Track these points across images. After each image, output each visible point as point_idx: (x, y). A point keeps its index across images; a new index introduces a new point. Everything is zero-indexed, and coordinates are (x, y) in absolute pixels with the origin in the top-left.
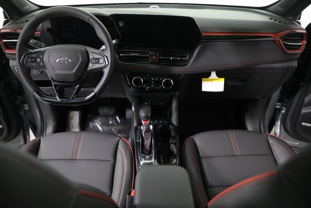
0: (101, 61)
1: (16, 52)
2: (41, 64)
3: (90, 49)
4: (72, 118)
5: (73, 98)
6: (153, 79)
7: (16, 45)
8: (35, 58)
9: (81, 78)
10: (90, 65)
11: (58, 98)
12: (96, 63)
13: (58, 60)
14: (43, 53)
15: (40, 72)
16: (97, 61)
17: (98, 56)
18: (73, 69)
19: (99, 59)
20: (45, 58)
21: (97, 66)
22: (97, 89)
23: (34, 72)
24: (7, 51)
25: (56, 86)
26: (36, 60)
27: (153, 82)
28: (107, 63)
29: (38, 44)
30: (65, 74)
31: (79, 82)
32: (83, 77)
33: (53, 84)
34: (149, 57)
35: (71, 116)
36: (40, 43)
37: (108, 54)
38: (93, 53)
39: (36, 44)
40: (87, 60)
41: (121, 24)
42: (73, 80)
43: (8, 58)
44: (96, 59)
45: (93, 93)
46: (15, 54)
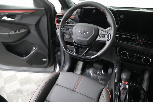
0: (106, 36)
1: (60, 25)
2: (71, 32)
3: (100, 28)
4: (79, 65)
5: (83, 55)
6: (136, 55)
7: (60, 22)
8: (69, 28)
9: (91, 44)
10: (99, 37)
11: (75, 53)
12: (103, 37)
13: (80, 31)
14: (73, 26)
15: (70, 36)
16: (103, 36)
17: (104, 33)
18: (87, 38)
19: (105, 35)
20: (74, 29)
21: (102, 39)
22: (99, 54)
23: (67, 36)
24: (57, 24)
25: (75, 46)
26: (69, 30)
27: (135, 57)
28: (110, 38)
29: (72, 22)
30: (82, 40)
31: (89, 46)
32: (92, 44)
33: (74, 45)
34: (136, 40)
35: (78, 63)
36: (73, 21)
37: (112, 32)
38: (102, 31)
39: (71, 21)
40: (97, 34)
41: (122, 17)
42: (86, 45)
43: (57, 27)
44: (103, 34)
45: (96, 55)
46: (59, 26)
